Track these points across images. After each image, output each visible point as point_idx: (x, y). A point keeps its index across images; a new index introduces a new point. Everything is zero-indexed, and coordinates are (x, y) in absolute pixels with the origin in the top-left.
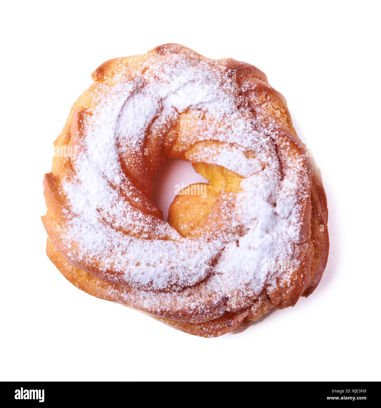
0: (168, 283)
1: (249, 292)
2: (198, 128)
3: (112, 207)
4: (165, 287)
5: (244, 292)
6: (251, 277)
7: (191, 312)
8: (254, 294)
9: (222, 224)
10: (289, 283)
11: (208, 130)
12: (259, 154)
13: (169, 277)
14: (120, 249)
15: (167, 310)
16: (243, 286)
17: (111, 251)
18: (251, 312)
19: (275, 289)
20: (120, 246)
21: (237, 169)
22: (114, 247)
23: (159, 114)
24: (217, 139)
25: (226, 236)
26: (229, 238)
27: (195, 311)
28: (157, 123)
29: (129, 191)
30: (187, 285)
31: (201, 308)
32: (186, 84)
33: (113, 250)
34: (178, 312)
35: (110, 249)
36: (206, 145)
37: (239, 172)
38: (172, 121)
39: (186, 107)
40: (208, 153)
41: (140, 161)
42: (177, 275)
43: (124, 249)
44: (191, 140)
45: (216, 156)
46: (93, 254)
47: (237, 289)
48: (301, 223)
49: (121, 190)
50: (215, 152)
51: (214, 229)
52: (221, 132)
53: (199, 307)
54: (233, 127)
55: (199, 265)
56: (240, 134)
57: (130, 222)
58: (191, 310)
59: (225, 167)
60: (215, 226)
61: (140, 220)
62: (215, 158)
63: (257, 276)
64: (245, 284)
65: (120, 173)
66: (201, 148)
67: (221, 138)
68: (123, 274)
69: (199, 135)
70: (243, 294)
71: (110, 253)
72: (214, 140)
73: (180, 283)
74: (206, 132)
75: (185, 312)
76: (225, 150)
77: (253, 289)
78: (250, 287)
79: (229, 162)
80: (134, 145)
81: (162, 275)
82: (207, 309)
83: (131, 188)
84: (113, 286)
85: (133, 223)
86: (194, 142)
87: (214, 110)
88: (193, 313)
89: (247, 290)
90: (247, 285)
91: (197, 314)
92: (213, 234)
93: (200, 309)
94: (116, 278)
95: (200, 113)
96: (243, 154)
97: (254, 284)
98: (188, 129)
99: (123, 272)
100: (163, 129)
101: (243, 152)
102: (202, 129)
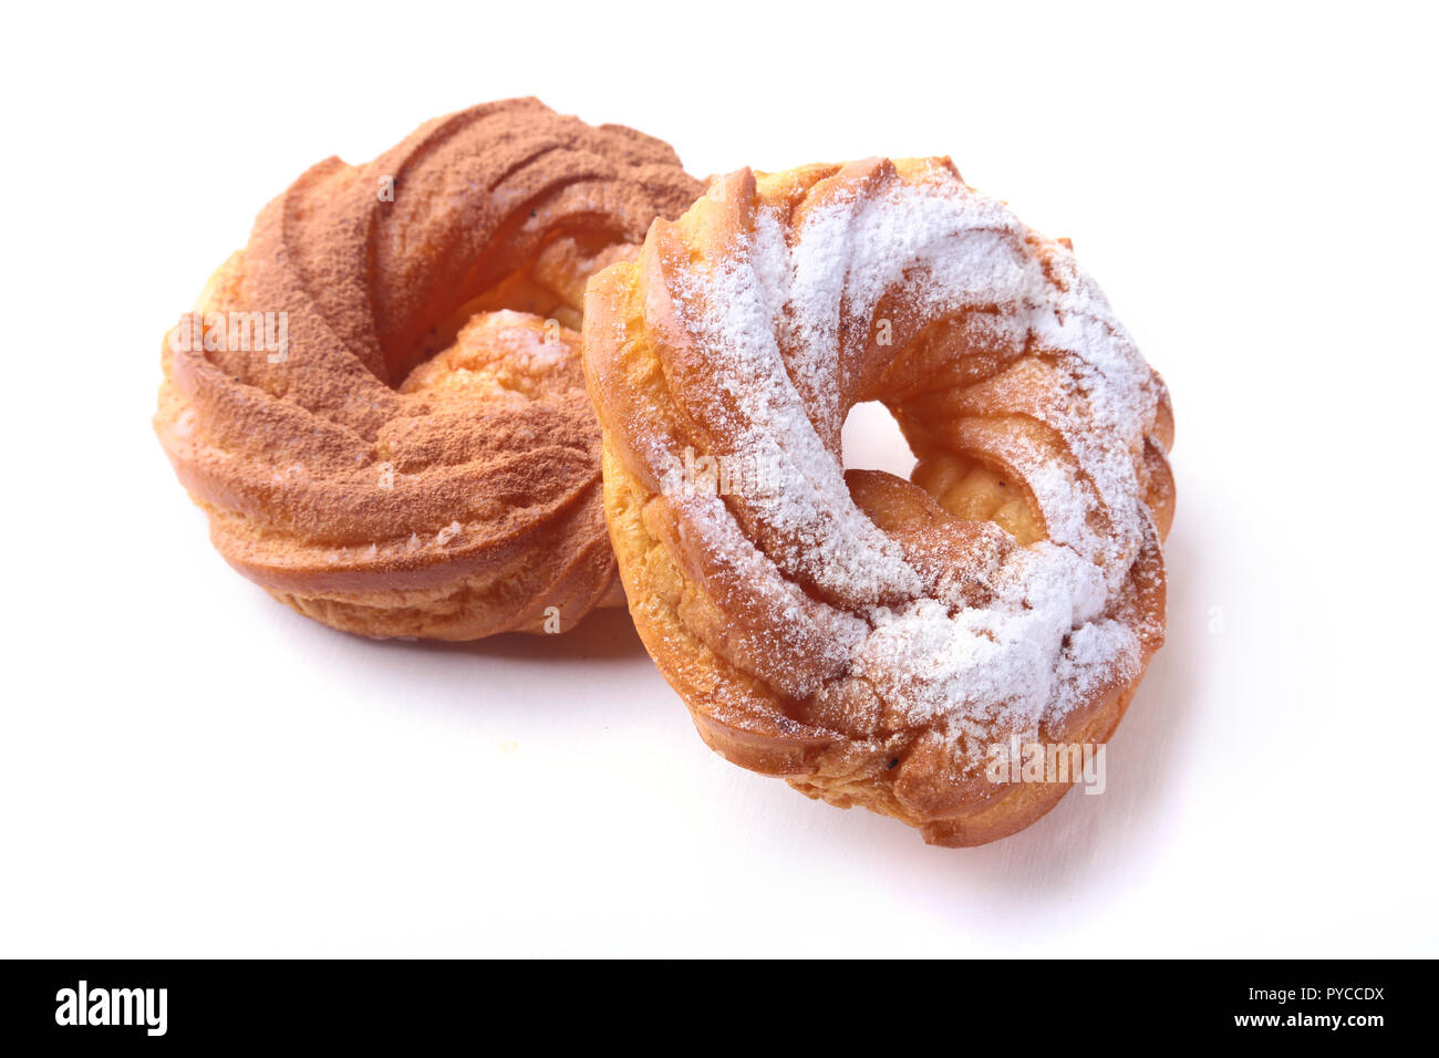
0: (797, 529)
1: (902, 699)
2: (1050, 395)
3: (815, 328)
4: (784, 530)
5: (894, 690)
6: (941, 674)
7: (775, 619)
8: (907, 712)
9: (960, 556)
10: (972, 765)
11: (1066, 414)
12: (1110, 539)
13: (809, 523)
14: (777, 391)
15: (737, 573)
16: (907, 676)
17: (757, 377)
18: (847, 745)
19: (945, 744)
20: (779, 388)
21: (1054, 518)
22: (769, 376)
23: (1004, 312)
24: (1068, 441)
25: (949, 579)
26: (949, 589)
27: (783, 625)
28: (987, 320)
29: (854, 347)
30: (813, 574)
31: (798, 632)
32: (1096, 320)
33: (761, 379)
34: (752, 593)
35: (758, 371)
36: (1034, 435)
37: (1052, 527)
38: (1007, 346)
39: (1064, 348)
40: (1023, 450)
41: (905, 334)
42: (824, 535)
43: (782, 400)
44: (1017, 401)
45: (1037, 465)
46: (720, 347)
47: (891, 670)
48: (1087, 701)
49: (847, 327)
50: (1040, 458)
51: (935, 550)
52: (1085, 440)
53: (798, 628)
54: (1109, 456)
55: (868, 567)
56: (1113, 476)
57: (816, 386)
58: (780, 615)
59: (1037, 494)
60: (943, 548)
61: (829, 403)
62: (1029, 466)
63: (950, 687)
64: (914, 676)
65: (871, 305)
66: (1016, 430)
67: (1076, 448)
68: (747, 427)
69: (1043, 406)
70: (887, 693)
71: (752, 377)
72: (1062, 436)
73: (812, 555)
74: (1060, 415)
75: (765, 607)
76: (1061, 473)
77: (915, 700)
78: (916, 690)
79: (1050, 494)
80: (930, 300)
81: (804, 504)
82: (803, 648)
83: (860, 347)
84: (671, 441)
85: (816, 392)
86: (1018, 409)
87: (1102, 401)
88: (776, 625)
89: (904, 692)
90: (916, 680)
91: (778, 636)
92: (923, 557)
93: (793, 632)
94: (723, 420)
95: (1071, 384)
96: (1085, 508)
97: (929, 693)
98: (1028, 382)
99: (749, 424)
100: (985, 339)
101: (1089, 507)
102: (1056, 402)
